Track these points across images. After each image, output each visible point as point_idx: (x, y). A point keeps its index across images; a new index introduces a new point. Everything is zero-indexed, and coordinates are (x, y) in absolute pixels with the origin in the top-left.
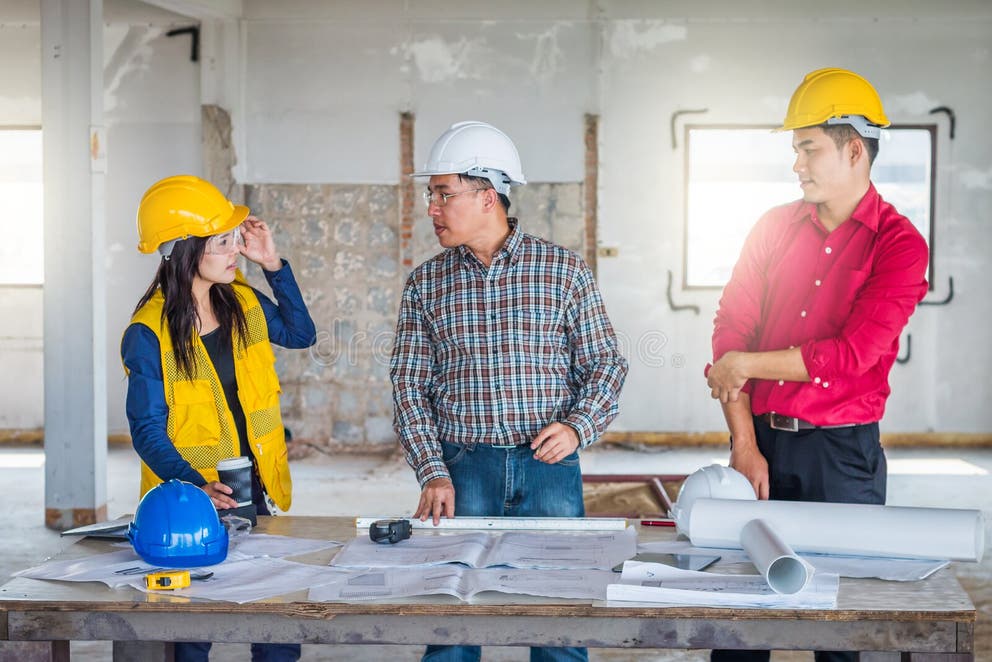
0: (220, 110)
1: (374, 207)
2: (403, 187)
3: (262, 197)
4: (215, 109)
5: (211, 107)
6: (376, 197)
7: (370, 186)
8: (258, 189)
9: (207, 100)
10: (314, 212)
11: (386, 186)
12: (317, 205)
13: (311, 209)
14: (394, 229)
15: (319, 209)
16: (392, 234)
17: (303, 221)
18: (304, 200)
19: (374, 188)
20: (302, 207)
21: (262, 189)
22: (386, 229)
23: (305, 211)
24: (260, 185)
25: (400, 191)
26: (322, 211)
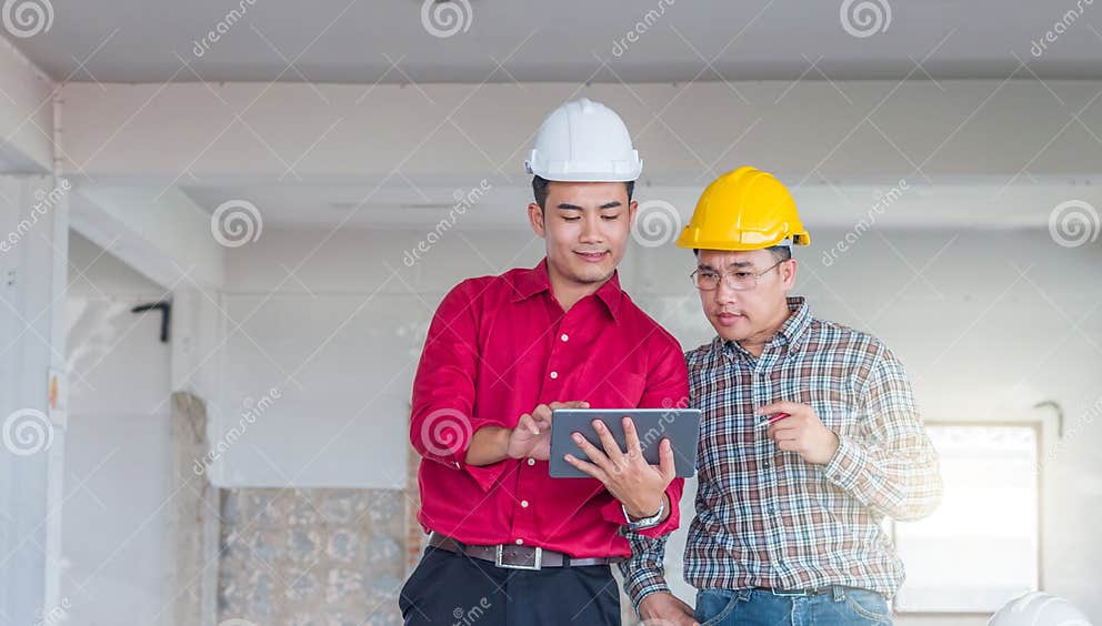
0: (193, 398)
1: (376, 516)
2: (410, 493)
3: (240, 504)
4: (189, 398)
5: (183, 393)
6: (378, 503)
7: (371, 491)
8: (236, 494)
9: (178, 387)
10: (304, 521)
11: (392, 491)
12: (307, 514)
13: (299, 517)
14: (399, 543)
15: (308, 518)
16: (396, 548)
17: (290, 532)
18: (293, 507)
19: (376, 493)
20: (288, 516)
21: (242, 493)
22: (389, 542)
23: (292, 520)
24: (239, 490)
25: (407, 496)
26: (313, 520)
